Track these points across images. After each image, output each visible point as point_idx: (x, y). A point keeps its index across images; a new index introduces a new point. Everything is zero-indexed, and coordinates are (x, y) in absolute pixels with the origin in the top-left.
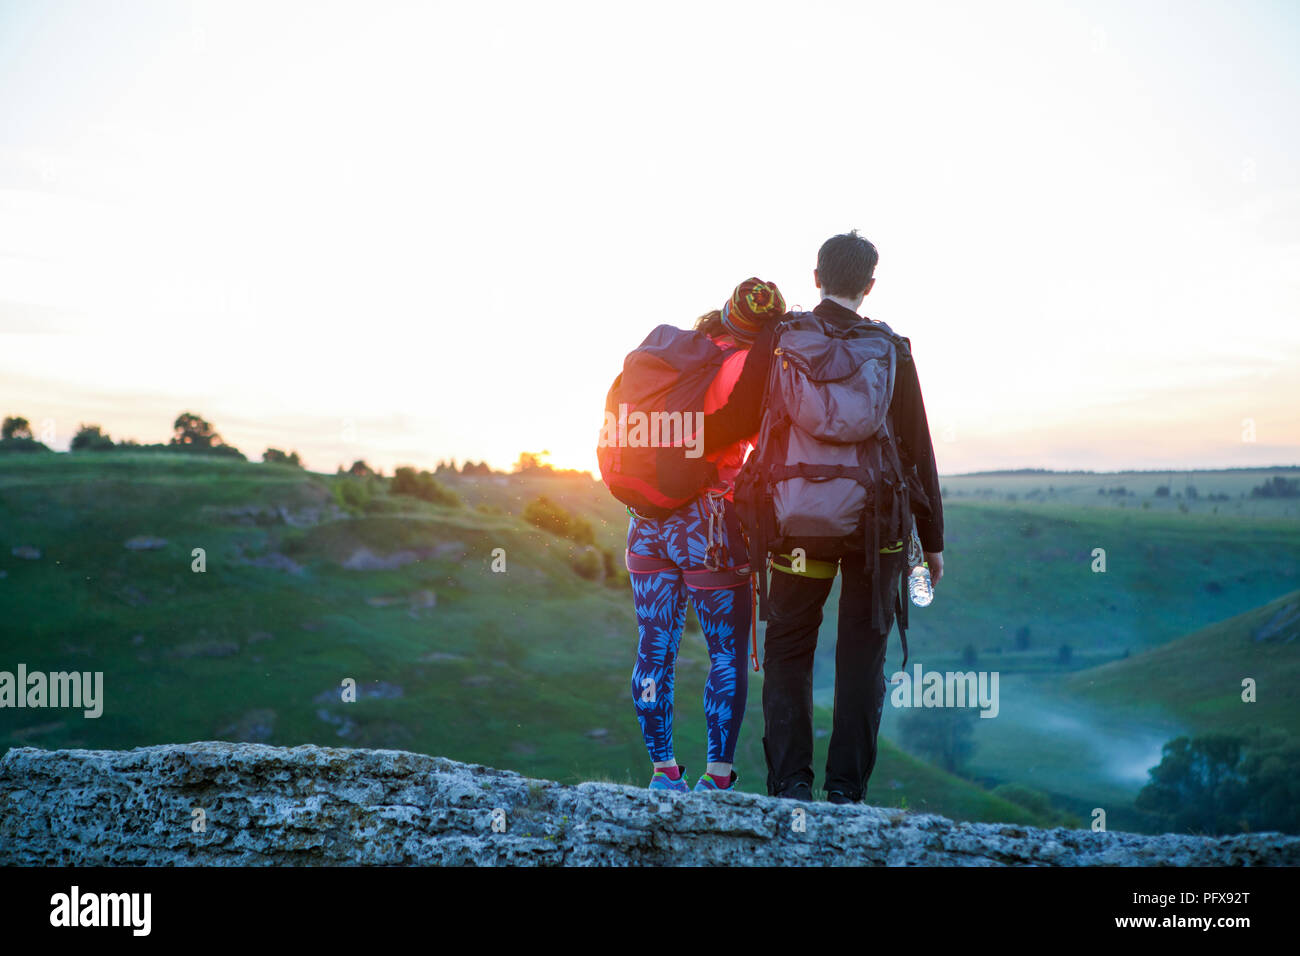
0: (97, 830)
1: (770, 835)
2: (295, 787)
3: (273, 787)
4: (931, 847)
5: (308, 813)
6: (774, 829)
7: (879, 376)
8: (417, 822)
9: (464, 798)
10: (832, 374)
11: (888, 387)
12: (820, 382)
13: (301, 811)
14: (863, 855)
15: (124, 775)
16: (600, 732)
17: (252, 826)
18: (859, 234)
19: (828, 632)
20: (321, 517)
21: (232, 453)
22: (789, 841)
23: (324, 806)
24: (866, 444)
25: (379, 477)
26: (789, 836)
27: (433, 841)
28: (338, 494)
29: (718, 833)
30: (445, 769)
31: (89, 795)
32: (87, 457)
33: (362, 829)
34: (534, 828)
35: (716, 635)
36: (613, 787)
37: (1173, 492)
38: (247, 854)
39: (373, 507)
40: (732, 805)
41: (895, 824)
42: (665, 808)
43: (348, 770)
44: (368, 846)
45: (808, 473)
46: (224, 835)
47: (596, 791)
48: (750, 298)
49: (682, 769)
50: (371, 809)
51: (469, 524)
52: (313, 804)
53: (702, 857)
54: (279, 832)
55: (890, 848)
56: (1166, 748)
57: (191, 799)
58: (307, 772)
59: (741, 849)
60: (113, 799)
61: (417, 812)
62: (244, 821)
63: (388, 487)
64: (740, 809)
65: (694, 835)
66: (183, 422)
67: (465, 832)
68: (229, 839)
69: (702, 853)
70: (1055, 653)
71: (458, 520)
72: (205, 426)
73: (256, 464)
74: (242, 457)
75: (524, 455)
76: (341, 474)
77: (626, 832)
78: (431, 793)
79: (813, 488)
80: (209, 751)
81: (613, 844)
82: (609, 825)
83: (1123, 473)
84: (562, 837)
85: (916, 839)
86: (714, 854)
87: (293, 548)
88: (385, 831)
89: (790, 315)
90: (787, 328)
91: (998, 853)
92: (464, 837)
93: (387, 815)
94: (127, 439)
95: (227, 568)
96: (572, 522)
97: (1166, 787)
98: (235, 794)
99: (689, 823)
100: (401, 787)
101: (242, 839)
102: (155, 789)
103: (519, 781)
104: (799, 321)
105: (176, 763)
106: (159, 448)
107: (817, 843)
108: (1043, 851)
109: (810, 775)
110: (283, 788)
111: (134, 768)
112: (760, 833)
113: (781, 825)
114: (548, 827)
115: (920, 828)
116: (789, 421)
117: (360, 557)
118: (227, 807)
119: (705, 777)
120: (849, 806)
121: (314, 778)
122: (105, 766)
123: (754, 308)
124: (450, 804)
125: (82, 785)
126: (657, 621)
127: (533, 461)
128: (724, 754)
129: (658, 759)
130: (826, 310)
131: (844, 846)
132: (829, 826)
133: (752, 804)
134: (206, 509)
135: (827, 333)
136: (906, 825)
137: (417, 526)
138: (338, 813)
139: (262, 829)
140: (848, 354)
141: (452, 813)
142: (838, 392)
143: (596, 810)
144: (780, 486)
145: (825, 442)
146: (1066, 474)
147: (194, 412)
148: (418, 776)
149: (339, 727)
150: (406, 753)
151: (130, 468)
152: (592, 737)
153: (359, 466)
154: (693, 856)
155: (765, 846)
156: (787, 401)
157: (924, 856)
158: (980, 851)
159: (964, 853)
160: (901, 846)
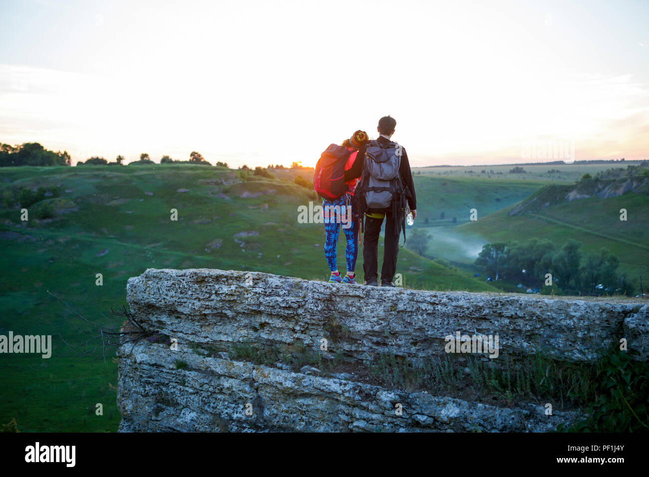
0: (172, 293)
1: (365, 297)
2: (228, 282)
3: (222, 282)
4: (410, 300)
5: (232, 290)
7: (396, 160)
8: (263, 293)
9: (276, 286)
10: (382, 160)
11: (398, 164)
12: (378, 162)
13: (230, 289)
14: (391, 302)
15: (179, 278)
16: (317, 245)
17: (216, 293)
18: (391, 116)
19: (382, 234)
20: (234, 182)
21: (208, 163)
23: (236, 288)
24: (392, 181)
25: (251, 170)
27: (268, 298)
28: (239, 175)
29: (350, 296)
30: (270, 277)
31: (170, 283)
32: (165, 165)
33: (247, 294)
34: (296, 295)
35: (349, 235)
36: (319, 282)
37: (486, 172)
38: (215, 301)
39: (249, 179)
41: (400, 293)
42: (334, 289)
43: (243, 278)
44: (249, 299)
45: (375, 190)
46: (208, 296)
47: (314, 284)
48: (358, 136)
49: (340, 273)
50: (249, 289)
51: (278, 184)
52: (233, 287)
53: (345, 303)
54: (224, 295)
55: (399, 300)
56: (483, 247)
57: (199, 285)
58: (231, 278)
59: (356, 300)
60: (177, 284)
61: (263, 290)
62: (214, 292)
63: (254, 173)
64: (356, 289)
65: (342, 297)
66: (193, 154)
67: (277, 296)
68: (210, 297)
70: (452, 220)
71: (274, 183)
72: (199, 156)
73: (214, 167)
74: (210, 164)
75: (294, 163)
76: (239, 169)
77: (323, 296)
78: (267, 284)
79: (376, 194)
80: (203, 272)
81: (319, 299)
82: (318, 294)
83: (472, 166)
84: (304, 297)
86: (348, 302)
87: (226, 192)
88: (254, 295)
89: (370, 141)
90: (368, 146)
91: (429, 302)
92: (276, 297)
93: (254, 291)
94: (177, 160)
95: (207, 198)
96: (308, 183)
97: (483, 258)
98: (211, 284)
99: (341, 293)
100: (258, 283)
101: (213, 297)
102: (188, 282)
103: (292, 280)
104: (372, 144)
105: (194, 275)
106: (186, 162)
108: (442, 301)
109: (377, 275)
110: (225, 283)
111: (182, 276)
114: (300, 294)
115: (408, 295)
116: (369, 174)
117: (245, 194)
118: (209, 287)
119: (346, 276)
120: (387, 288)
121: (233, 280)
122: (174, 275)
123: (359, 139)
124: (272, 288)
125: (168, 280)
126: (331, 231)
127: (296, 164)
128: (352, 269)
129: (332, 271)
130: (381, 139)
131: (386, 300)
132: (381, 294)
133: (359, 288)
134: (200, 180)
135: (380, 147)
136: (404, 294)
137: (262, 185)
138: (240, 290)
139: (219, 294)
140: (387, 154)
141: (273, 290)
142: (384, 165)
143: (314, 290)
144: (367, 193)
145: (380, 180)
146: (455, 166)
147: (196, 151)
148: (263, 279)
149: (241, 244)
150: (260, 273)
151: (178, 168)
152: (315, 247)
153: (245, 167)
154: (343, 303)
155: (363, 300)
156: (369, 168)
157: (408, 303)
158: (425, 301)
159: (420, 302)
160: (402, 300)
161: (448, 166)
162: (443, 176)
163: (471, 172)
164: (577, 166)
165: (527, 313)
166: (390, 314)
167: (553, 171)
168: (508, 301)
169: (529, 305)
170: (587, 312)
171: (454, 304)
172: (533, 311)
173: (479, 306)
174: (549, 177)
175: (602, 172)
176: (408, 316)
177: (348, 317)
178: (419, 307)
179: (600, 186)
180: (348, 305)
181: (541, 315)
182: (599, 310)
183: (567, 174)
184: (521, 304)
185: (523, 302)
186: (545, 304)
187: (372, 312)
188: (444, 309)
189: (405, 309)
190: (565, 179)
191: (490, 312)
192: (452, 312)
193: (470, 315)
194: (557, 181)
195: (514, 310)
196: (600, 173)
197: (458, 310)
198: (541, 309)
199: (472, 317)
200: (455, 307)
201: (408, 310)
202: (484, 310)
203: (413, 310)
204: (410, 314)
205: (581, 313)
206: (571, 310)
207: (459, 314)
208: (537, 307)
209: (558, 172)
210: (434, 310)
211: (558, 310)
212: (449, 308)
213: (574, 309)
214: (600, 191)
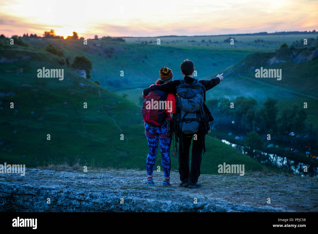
1: (36, 194)
4: (66, 197)
6: (37, 193)
14: (54, 199)
22: (40, 195)
26: (40, 194)
29: (25, 194)
35: (165, 148)
37: (206, 41)
40: (28, 188)
42: (15, 189)
51: (31, 51)
53: (22, 199)
55: (59, 197)
59: (30, 197)
64: (30, 189)
65: (20, 195)
69: (22, 198)
71: (29, 51)
77: (6, 195)
81: (3, 197)
82: (3, 193)
85: (64, 196)
86: (25, 198)
91: (78, 199)
96: (58, 50)
99: (19, 192)
107: (45, 196)
108: (86, 199)
112: (34, 194)
113: (38, 192)
117: (3, 60)
127: (49, 33)
131: (50, 197)
133: (33, 188)
154: (20, 199)
155: (35, 197)
157: (64, 200)
158: (75, 199)
159: (72, 199)
160: (61, 197)
161: (175, 36)
162: (171, 45)
163: (194, 41)
164: (278, 36)
165: (137, 208)
166: (53, 207)
167: (259, 41)
168: (126, 200)
169: (138, 203)
170: (171, 209)
171: (93, 201)
172: (141, 207)
173: (108, 203)
174: (255, 45)
175: (297, 41)
176: (64, 209)
177: (24, 209)
178: (71, 203)
179: (294, 54)
180: (24, 201)
181: (145, 210)
182: (178, 207)
183: (270, 43)
184: (133, 203)
185: (135, 201)
186: (147, 203)
187: (40, 206)
188: (87, 204)
189: (62, 204)
190: (268, 47)
191: (114, 208)
192: (92, 207)
193: (104, 209)
194: (261, 49)
195: (129, 206)
196: (295, 42)
197: (96, 205)
198: (145, 206)
199: (104, 210)
200: (94, 203)
201: (64, 204)
202: (111, 206)
203: (67, 204)
204: (65, 207)
205: (168, 209)
206: (162, 207)
207: (96, 208)
208: (143, 205)
209: (262, 41)
210: (81, 205)
211: (155, 207)
212: (90, 204)
213: (164, 207)
214: (294, 57)
